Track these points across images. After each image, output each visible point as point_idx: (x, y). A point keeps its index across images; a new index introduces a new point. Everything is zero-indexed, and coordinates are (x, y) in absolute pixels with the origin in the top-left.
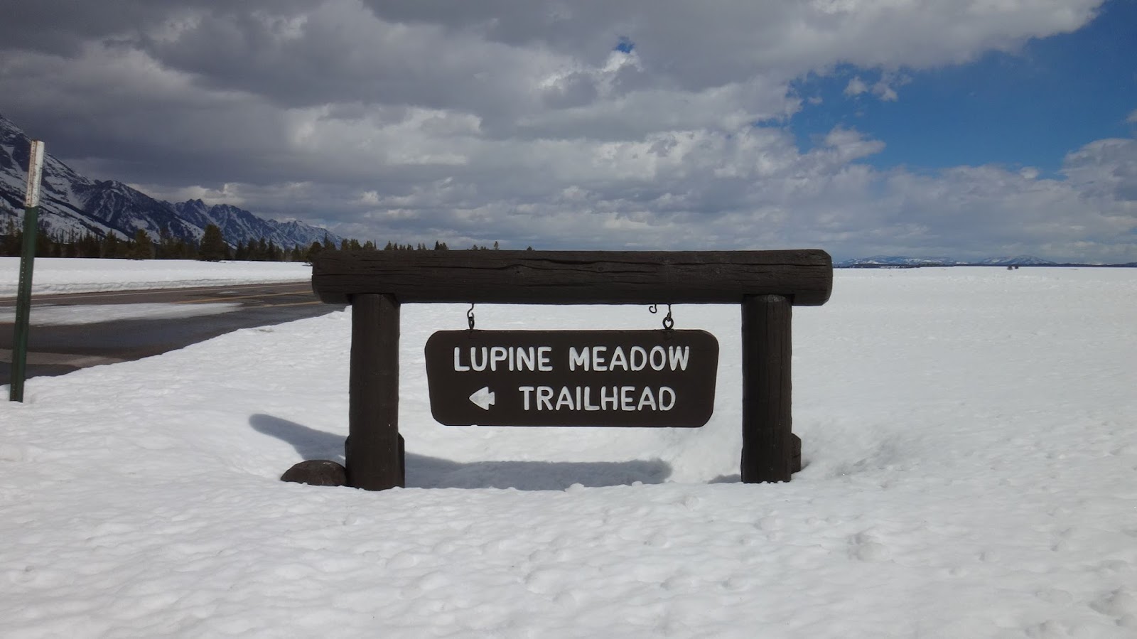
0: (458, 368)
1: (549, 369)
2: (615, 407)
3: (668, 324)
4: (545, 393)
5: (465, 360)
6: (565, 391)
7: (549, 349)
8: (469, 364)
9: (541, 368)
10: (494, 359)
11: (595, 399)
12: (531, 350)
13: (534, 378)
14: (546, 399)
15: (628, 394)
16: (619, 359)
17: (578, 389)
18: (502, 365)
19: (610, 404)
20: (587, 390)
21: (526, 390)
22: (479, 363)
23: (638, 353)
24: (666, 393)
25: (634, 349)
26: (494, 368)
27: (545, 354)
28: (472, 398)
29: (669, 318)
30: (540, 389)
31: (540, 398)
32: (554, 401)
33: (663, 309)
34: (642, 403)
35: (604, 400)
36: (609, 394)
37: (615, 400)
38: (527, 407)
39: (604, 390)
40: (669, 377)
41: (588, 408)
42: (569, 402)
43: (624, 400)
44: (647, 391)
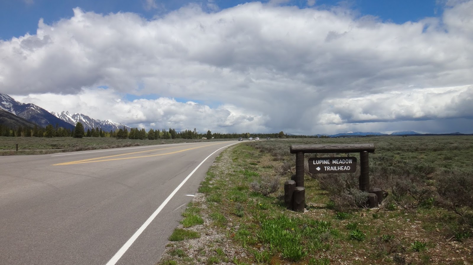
0: (314, 164)
1: (329, 164)
2: (340, 170)
3: (348, 156)
4: (329, 168)
5: (315, 163)
6: (332, 167)
7: (329, 160)
8: (316, 163)
9: (328, 164)
10: (320, 162)
11: (337, 169)
12: (326, 160)
13: (327, 165)
14: (329, 169)
15: (342, 167)
16: (341, 162)
17: (334, 167)
18: (321, 163)
19: (339, 169)
20: (336, 167)
21: (325, 167)
22: (318, 163)
23: (344, 161)
24: (348, 167)
25: (343, 160)
26: (320, 164)
27: (329, 161)
28: (316, 169)
29: (348, 155)
30: (328, 167)
31: (328, 169)
32: (330, 169)
33: (347, 154)
34: (345, 169)
35: (338, 169)
36: (339, 167)
37: (340, 168)
38: (326, 170)
39: (338, 167)
40: (349, 165)
41: (336, 170)
42: (333, 169)
43: (342, 168)
44: (345, 167)
